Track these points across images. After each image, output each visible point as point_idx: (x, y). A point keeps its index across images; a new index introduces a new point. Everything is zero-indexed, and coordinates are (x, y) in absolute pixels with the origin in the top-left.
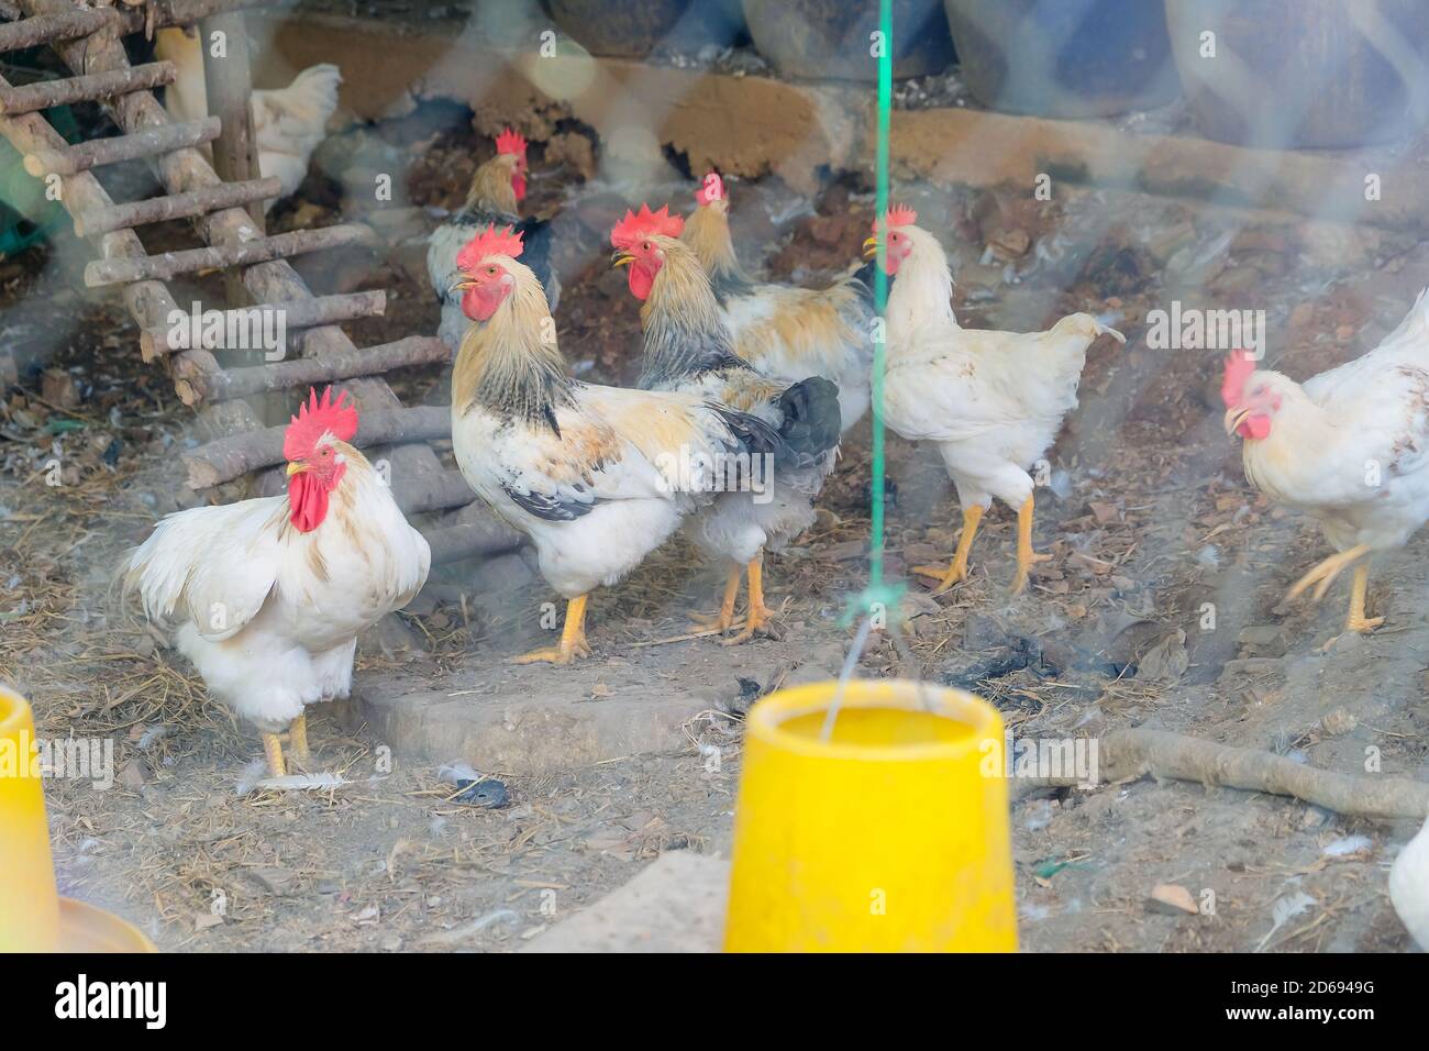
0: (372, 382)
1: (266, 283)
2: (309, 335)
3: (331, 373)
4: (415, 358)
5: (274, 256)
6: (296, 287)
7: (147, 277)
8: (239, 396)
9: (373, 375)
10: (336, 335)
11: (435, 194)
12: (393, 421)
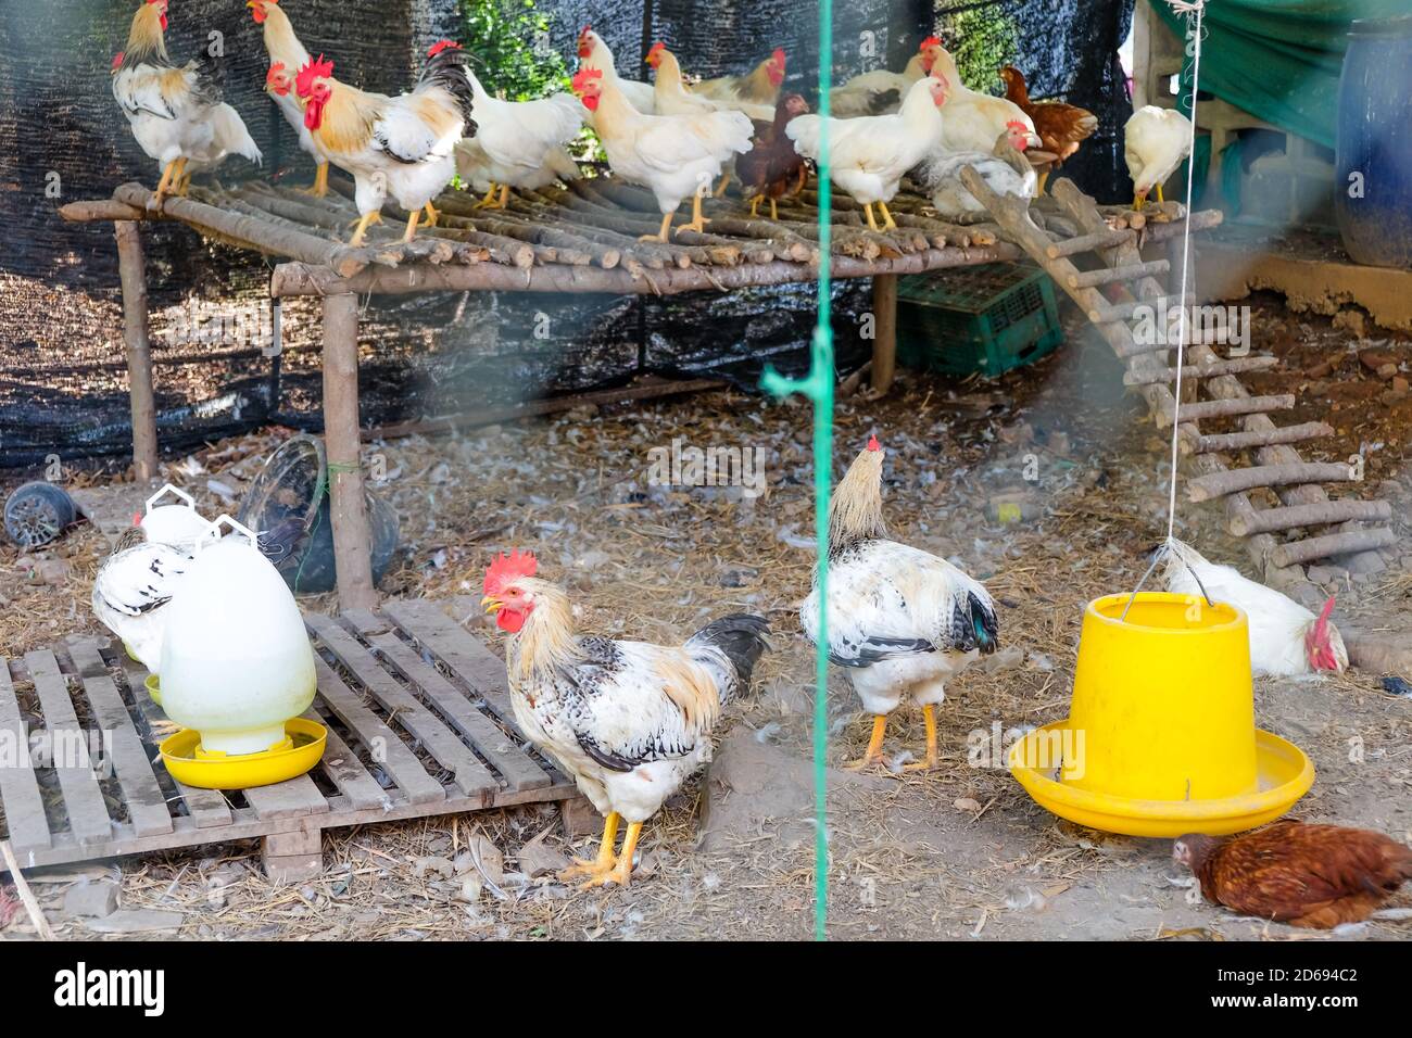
0: (1286, 447)
1: (1223, 388)
2: (1248, 418)
3: (1265, 441)
4: (1313, 434)
5: (1228, 372)
6: (1240, 390)
7: (1158, 381)
8: (1213, 450)
9: (1287, 443)
10: (1264, 418)
11: (1265, 344)
12: (1303, 470)
